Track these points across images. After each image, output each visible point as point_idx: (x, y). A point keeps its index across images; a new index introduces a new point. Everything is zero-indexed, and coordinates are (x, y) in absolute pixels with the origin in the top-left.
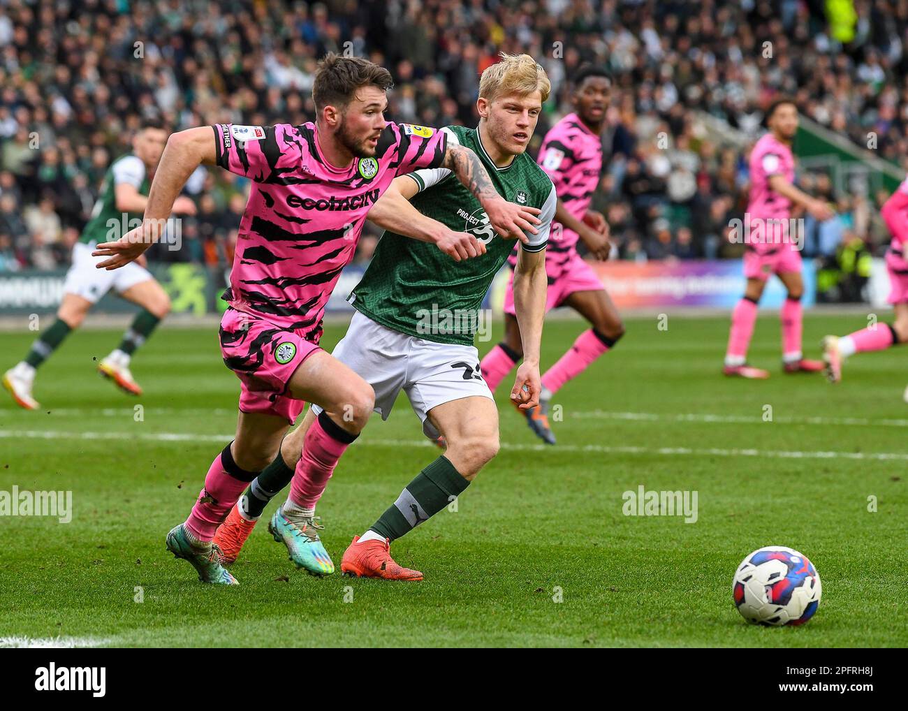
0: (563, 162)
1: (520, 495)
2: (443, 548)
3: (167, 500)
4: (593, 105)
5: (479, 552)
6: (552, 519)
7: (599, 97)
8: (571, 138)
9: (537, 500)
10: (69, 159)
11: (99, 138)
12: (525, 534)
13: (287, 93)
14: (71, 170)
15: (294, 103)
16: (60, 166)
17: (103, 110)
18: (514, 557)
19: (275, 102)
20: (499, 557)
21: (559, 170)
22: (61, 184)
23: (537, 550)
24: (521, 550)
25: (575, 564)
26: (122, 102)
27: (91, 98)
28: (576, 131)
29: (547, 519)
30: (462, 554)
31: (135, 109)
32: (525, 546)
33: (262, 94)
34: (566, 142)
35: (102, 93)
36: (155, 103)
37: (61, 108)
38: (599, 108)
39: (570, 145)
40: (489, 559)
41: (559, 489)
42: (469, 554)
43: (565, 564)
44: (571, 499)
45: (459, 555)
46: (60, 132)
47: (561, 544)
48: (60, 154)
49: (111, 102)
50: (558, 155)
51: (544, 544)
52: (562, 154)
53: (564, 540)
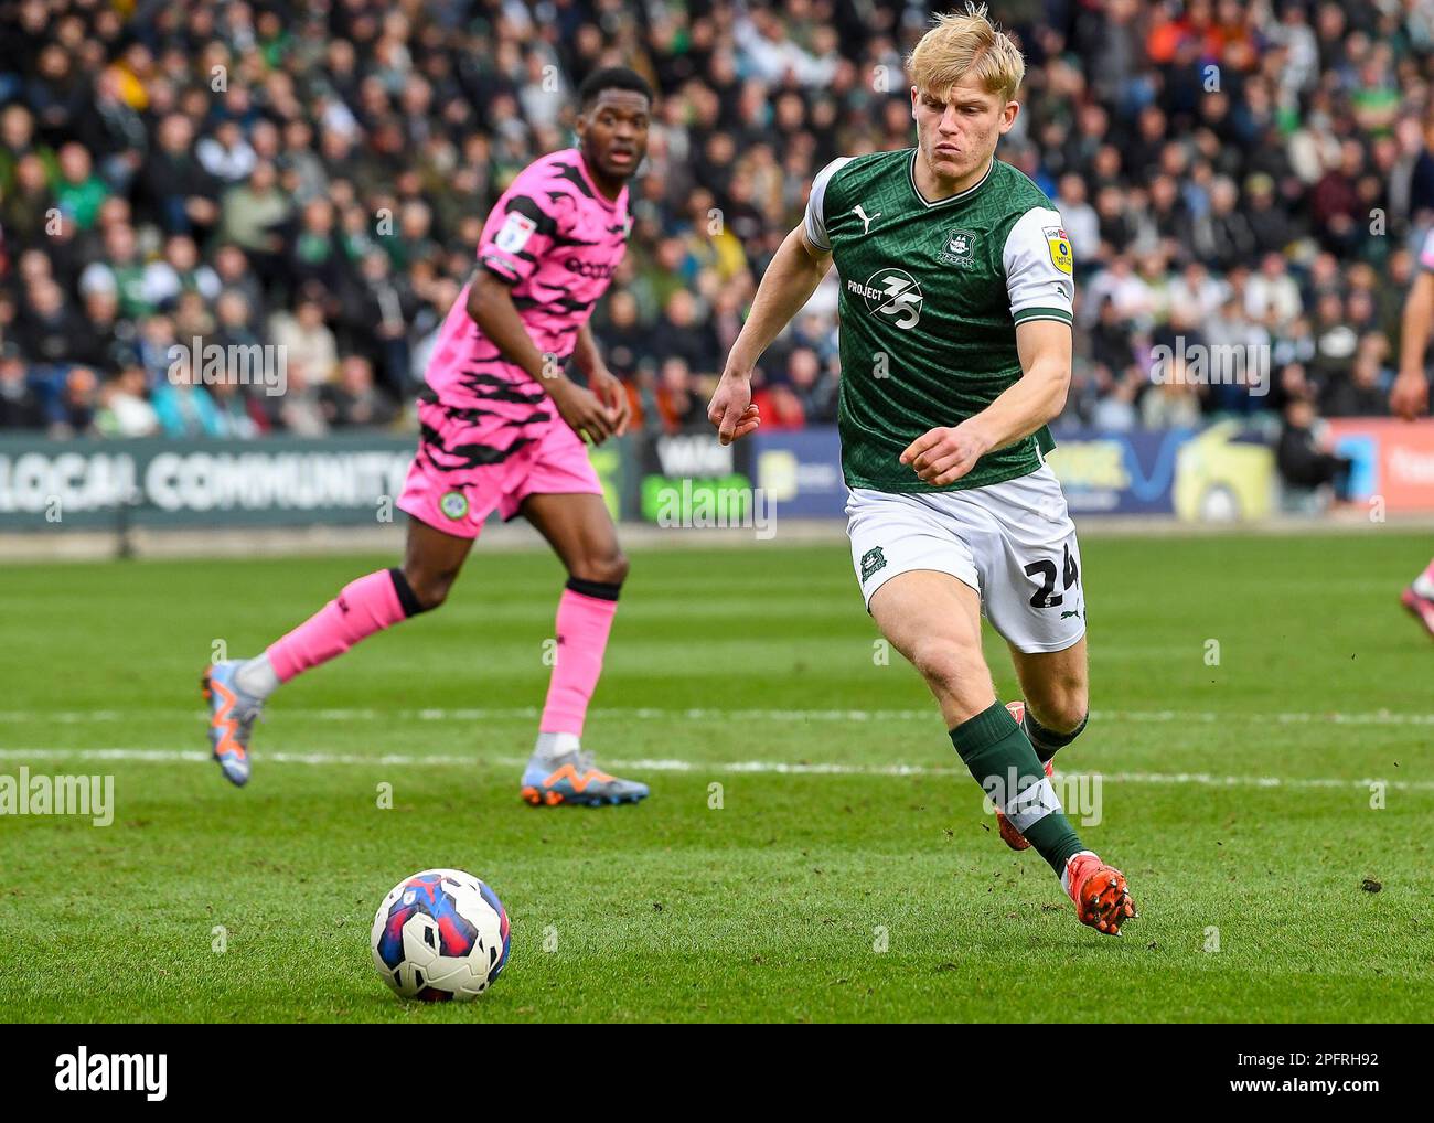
0: (532, 241)
1: (1232, 874)
2: (1082, 979)
3: (544, 886)
4: (614, 144)
5: (1152, 986)
6: (1294, 921)
7: (626, 130)
8: (554, 196)
9: (1266, 886)
10: (354, 220)
11: (411, 182)
12: (1240, 951)
13: (777, 93)
14: (358, 243)
15: (791, 110)
16: (336, 234)
17: (420, 127)
18: (1219, 995)
19: (755, 108)
20: (1191, 995)
21: (522, 255)
22: (339, 268)
23: (1264, 983)
24: (1234, 981)
25: (1338, 1010)
26: (458, 111)
27: (396, 103)
28: (567, 186)
29: (1283, 922)
30: (1120, 989)
31: (483, 125)
32: (1242, 974)
33: (730, 94)
34: (543, 203)
35: (417, 92)
36: (521, 113)
37: (339, 123)
38: (627, 153)
39: (551, 210)
40: (1172, 1000)
41: (1308, 862)
42: (1132, 990)
43: (1320, 1010)
44: (1330, 882)
45: (1113, 993)
46: (334, 170)
47: (1312, 969)
48: (337, 213)
49: (435, 110)
50: (525, 227)
51: (1278, 971)
52: (532, 225)
53: (1317, 961)
